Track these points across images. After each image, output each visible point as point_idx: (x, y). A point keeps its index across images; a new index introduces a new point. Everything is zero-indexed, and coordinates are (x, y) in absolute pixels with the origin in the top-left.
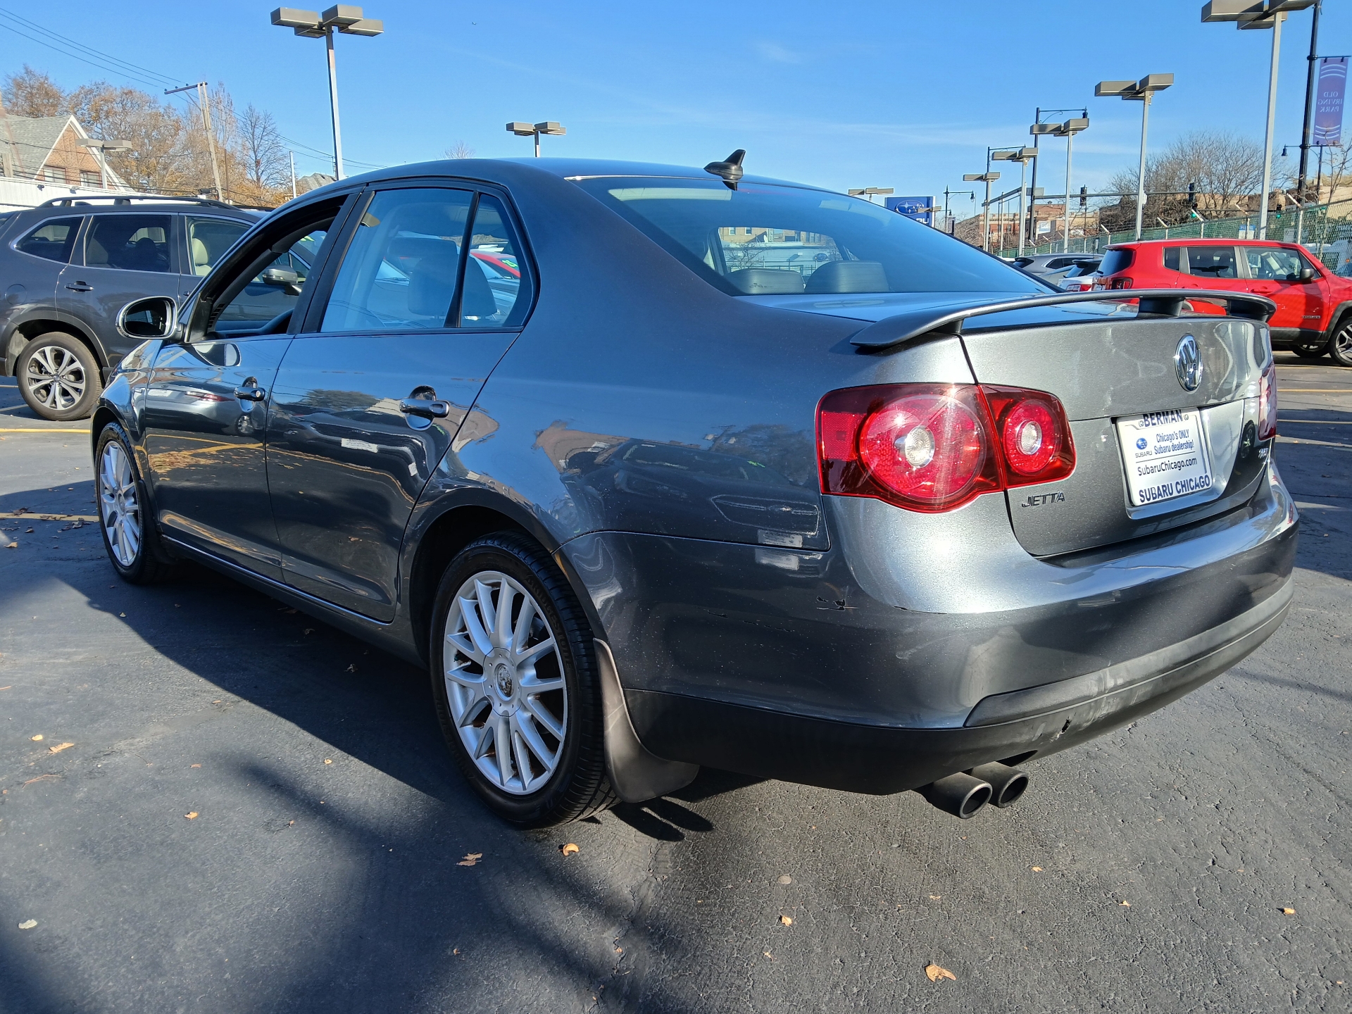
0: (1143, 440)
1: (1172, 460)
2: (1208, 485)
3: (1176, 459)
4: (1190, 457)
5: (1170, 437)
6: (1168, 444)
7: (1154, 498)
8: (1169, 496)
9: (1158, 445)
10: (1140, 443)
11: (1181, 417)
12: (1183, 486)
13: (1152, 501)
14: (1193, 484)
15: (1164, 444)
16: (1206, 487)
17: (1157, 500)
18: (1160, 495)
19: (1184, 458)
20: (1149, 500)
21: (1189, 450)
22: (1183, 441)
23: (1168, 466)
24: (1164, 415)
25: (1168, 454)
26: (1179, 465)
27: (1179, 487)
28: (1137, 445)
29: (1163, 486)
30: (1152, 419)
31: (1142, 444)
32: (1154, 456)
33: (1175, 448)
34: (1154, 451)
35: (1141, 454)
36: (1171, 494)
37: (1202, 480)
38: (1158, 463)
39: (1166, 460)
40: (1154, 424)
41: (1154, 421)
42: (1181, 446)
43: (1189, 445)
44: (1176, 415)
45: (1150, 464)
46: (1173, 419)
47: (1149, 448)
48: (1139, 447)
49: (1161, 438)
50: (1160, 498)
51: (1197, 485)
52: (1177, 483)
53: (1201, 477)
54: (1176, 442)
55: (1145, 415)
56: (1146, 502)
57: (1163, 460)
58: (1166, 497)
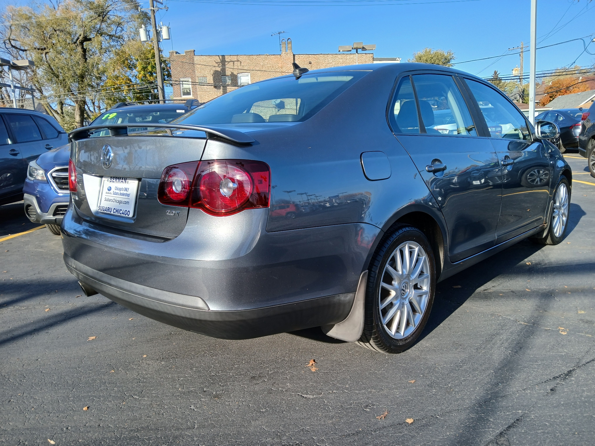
0: (110, 187)
1: (118, 199)
2: (128, 215)
3: (119, 199)
4: (127, 200)
5: (120, 189)
6: (118, 192)
7: (103, 211)
8: (109, 213)
9: (115, 191)
10: (109, 188)
11: (126, 181)
12: (116, 211)
13: (102, 211)
14: (121, 212)
15: (117, 191)
16: (127, 216)
17: (104, 212)
18: (106, 210)
19: (123, 200)
20: (101, 210)
21: (127, 197)
22: (125, 192)
23: (116, 201)
24: (118, 179)
25: (117, 196)
26: (120, 202)
27: (115, 211)
28: (108, 189)
29: (108, 208)
30: (114, 180)
31: (109, 189)
32: (112, 195)
33: (121, 194)
34: (112, 193)
35: (108, 193)
36: (110, 212)
37: (126, 212)
38: (112, 198)
39: (116, 198)
40: (113, 182)
41: (114, 181)
42: (123, 194)
43: (128, 195)
44: (124, 180)
45: (110, 198)
46: (122, 182)
47: (112, 191)
48: (108, 190)
49: (117, 188)
50: (105, 212)
51: (123, 213)
52: (115, 209)
53: (126, 211)
54: (122, 192)
55: (111, 177)
56: (100, 211)
57: (114, 198)
58: (108, 212)
